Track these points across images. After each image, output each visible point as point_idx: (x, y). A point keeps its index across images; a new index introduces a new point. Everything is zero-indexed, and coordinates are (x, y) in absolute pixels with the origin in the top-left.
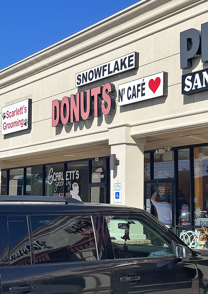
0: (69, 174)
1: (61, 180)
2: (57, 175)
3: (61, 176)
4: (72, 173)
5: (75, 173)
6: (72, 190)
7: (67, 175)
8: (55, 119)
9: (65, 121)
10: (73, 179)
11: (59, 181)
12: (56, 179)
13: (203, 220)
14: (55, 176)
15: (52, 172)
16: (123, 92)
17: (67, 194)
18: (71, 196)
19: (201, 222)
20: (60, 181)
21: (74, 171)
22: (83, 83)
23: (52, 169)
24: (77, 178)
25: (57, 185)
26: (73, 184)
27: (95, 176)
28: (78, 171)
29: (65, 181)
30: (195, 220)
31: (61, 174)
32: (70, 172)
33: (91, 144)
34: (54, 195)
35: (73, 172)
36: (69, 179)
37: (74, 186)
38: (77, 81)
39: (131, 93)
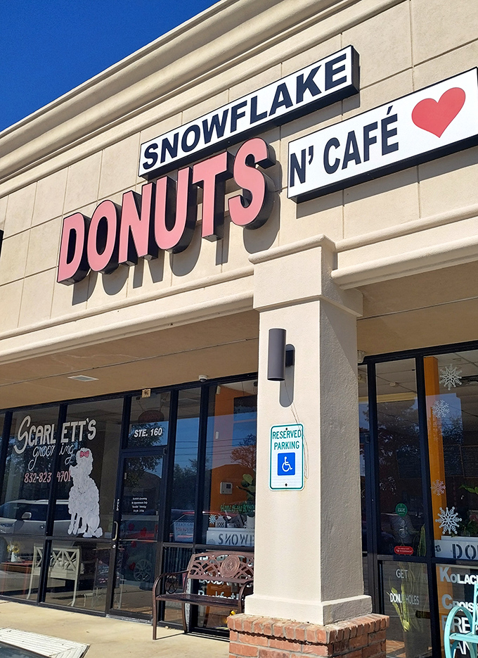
0: (69, 429)
1: (48, 443)
2: (40, 431)
3: (50, 435)
4: (78, 428)
5: (86, 427)
6: (75, 464)
7: (65, 431)
8: (70, 259)
9: (98, 262)
10: (81, 440)
11: (42, 446)
12: (35, 442)
13: (465, 542)
14: (34, 434)
15: (28, 426)
16: (308, 158)
17: (61, 474)
18: (72, 478)
19: (457, 547)
20: (46, 444)
21: (84, 423)
22: (163, 160)
23: (28, 418)
24: (91, 437)
25: (37, 455)
26: (79, 452)
27: (138, 433)
28: (94, 422)
29: (58, 445)
30: (437, 542)
31: (50, 428)
32: (74, 424)
33: (176, 323)
34: (27, 477)
35: (82, 423)
36: (70, 440)
37: (81, 456)
38: (144, 160)
39: (337, 154)
